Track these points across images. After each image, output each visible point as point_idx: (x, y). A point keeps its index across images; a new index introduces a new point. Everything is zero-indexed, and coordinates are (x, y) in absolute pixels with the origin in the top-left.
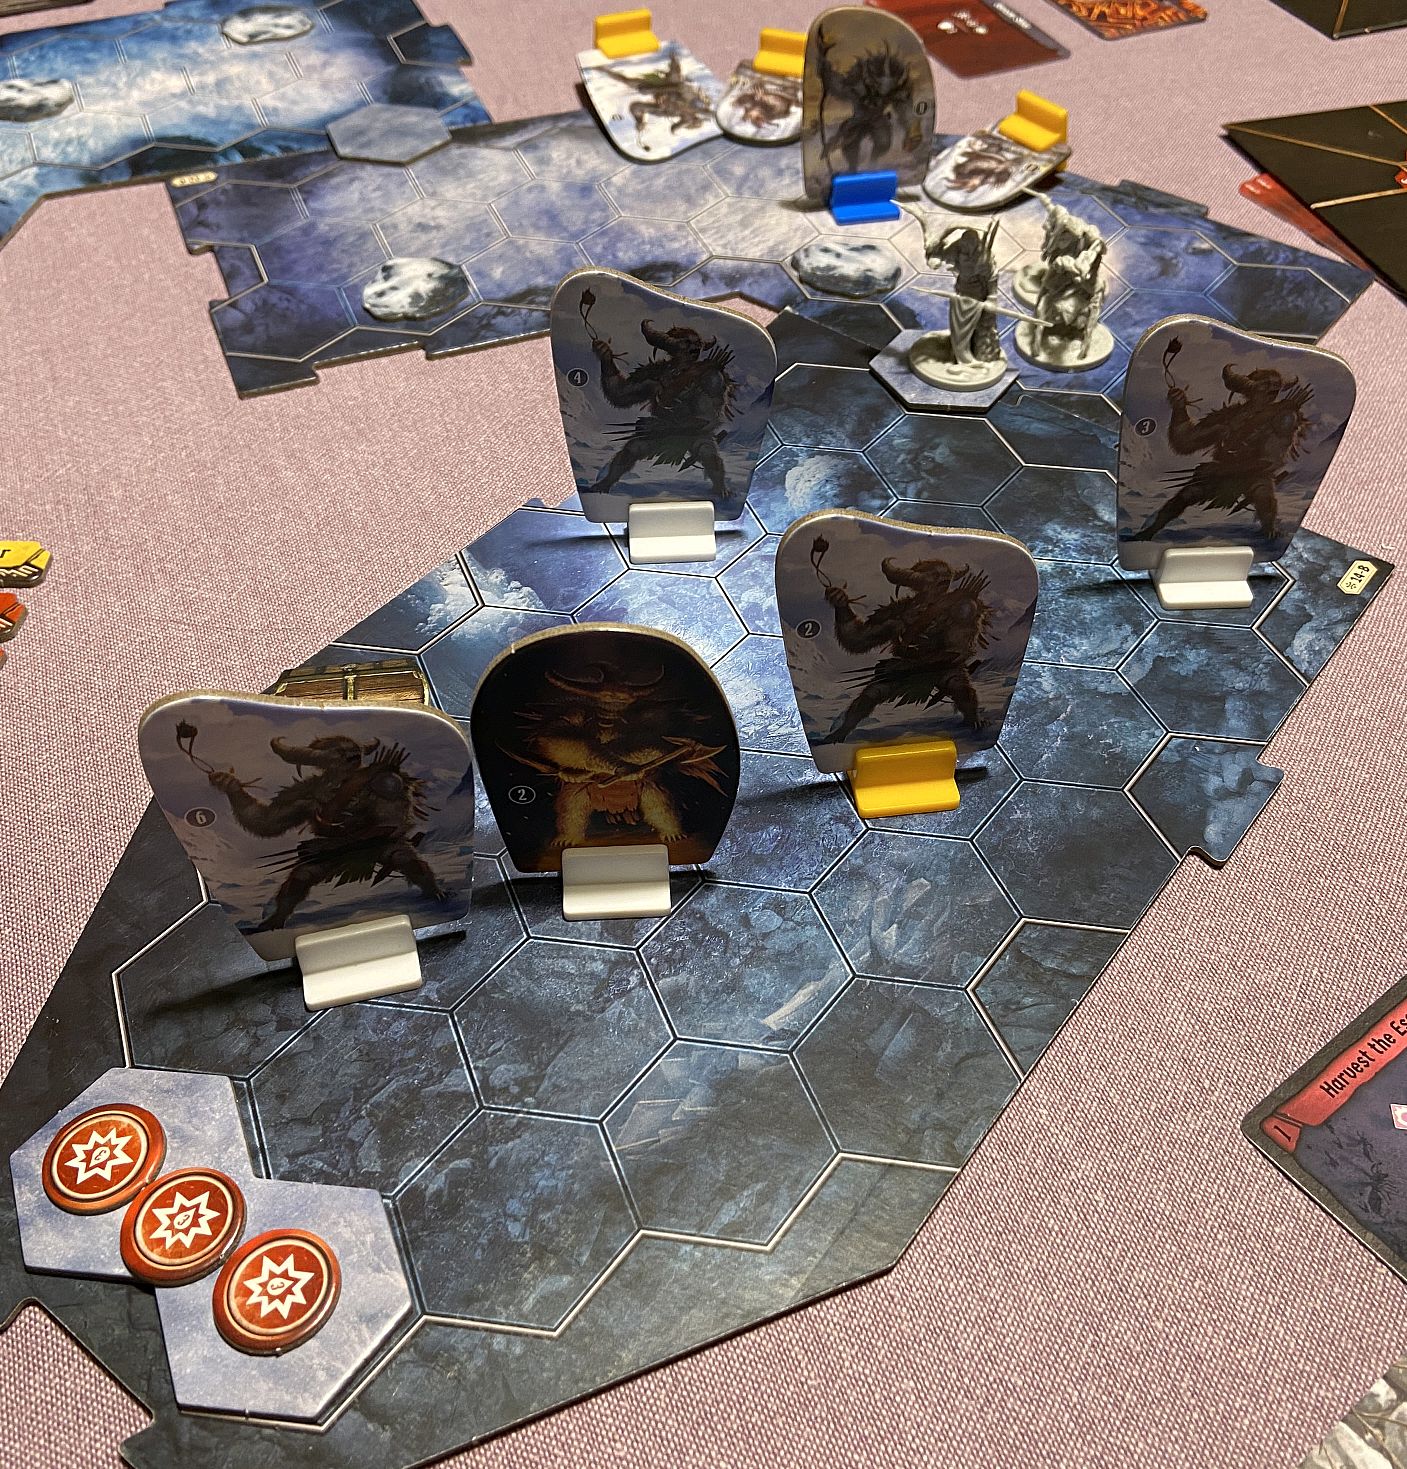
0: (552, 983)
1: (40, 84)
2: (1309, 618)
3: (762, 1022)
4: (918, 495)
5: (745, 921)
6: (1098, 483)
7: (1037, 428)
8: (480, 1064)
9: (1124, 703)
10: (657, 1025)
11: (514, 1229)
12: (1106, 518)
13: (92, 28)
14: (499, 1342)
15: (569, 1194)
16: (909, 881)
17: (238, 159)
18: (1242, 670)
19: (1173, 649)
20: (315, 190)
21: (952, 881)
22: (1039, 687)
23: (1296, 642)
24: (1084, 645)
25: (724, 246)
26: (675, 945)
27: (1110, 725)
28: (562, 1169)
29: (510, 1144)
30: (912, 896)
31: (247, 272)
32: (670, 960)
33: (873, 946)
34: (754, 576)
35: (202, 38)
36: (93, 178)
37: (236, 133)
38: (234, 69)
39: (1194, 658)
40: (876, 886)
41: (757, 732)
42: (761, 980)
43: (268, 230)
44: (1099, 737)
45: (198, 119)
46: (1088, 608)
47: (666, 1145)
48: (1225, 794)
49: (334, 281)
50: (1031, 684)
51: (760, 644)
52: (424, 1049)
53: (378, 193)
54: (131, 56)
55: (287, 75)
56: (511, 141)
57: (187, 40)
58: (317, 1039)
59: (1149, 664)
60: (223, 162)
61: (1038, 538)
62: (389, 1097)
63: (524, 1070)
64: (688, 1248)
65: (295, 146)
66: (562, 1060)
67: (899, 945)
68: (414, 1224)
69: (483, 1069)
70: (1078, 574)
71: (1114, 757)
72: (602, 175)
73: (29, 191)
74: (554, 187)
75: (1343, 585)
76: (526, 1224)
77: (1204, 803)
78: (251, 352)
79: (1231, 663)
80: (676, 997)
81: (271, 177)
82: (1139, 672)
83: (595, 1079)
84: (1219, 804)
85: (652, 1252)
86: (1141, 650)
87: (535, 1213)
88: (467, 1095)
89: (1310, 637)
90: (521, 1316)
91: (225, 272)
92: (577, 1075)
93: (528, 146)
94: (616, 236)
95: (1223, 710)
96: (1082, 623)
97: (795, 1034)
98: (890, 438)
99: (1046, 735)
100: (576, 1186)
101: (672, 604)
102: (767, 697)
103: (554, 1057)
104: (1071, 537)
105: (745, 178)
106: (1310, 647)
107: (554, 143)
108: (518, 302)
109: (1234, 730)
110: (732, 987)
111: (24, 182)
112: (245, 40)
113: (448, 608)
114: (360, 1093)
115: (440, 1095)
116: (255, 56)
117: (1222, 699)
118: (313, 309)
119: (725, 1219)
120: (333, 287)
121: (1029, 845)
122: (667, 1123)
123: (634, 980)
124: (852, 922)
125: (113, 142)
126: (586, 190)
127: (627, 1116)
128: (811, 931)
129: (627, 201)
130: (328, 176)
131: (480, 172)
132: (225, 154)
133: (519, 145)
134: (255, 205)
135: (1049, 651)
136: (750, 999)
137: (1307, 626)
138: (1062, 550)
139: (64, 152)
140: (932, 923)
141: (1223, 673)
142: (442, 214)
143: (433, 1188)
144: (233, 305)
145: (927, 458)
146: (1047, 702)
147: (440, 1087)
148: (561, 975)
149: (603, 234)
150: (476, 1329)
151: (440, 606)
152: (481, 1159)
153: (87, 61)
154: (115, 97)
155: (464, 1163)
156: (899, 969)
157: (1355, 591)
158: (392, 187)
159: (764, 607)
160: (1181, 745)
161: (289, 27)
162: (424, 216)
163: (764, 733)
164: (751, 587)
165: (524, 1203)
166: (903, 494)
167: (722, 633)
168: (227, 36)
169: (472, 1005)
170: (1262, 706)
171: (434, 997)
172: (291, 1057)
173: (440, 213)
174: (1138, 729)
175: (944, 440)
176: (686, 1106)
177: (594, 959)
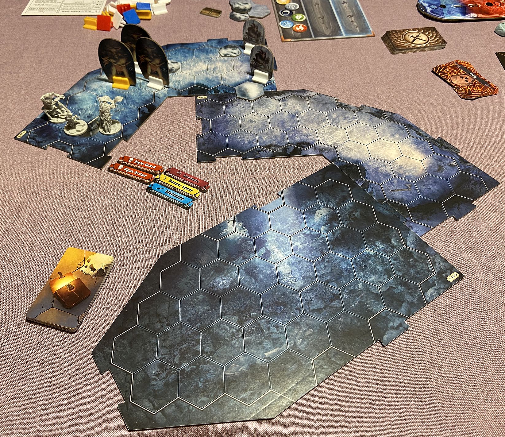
0: (223, 331)
1: (173, 63)
2: (435, 285)
3: (264, 354)
4: (347, 225)
5: (269, 328)
6: (395, 232)
7: (385, 212)
8: (204, 345)
9: (377, 297)
10: (242, 348)
11: (200, 384)
12: (393, 243)
13: (189, 46)
14: (191, 408)
15: (213, 380)
16: (308, 329)
17: (213, 93)
18: (411, 295)
19: (395, 285)
20: (229, 106)
21: (318, 332)
22: (358, 287)
23: (428, 291)
24: (374, 278)
25: (323, 140)
26: (252, 330)
27: (371, 302)
28: (213, 374)
29: (205, 366)
30: (308, 333)
31: (208, 128)
32: (249, 333)
33: (295, 343)
34: (299, 238)
35: (213, 53)
36: (180, 94)
37: (215, 85)
38: (219, 64)
39: (400, 289)
40: (300, 328)
41: (286, 281)
42: (267, 344)
43: (215, 116)
44: (367, 304)
45: (207, 79)
46: (378, 268)
47: (235, 376)
48: (392, 328)
49: (226, 134)
50: (356, 285)
51: (295, 257)
52: (194, 338)
53: (243, 109)
54: (196, 57)
55: (231, 68)
56: (279, 97)
57: (210, 53)
58: (174, 330)
59: (388, 287)
60: (210, 93)
61: (373, 244)
62: (184, 347)
63: (212, 349)
64: (233, 400)
65: (227, 91)
66: (220, 350)
67: (301, 344)
68: (182, 377)
69: (204, 347)
70: (380, 257)
71: (370, 311)
72: (299, 112)
73: (165, 95)
74: (286, 114)
75: (448, 278)
76: (203, 384)
77: (386, 329)
78: (203, 151)
79: (409, 293)
80: (248, 342)
81: (219, 100)
82: (384, 289)
83: (226, 356)
84: (390, 330)
85: (226, 398)
86: (388, 283)
87: (205, 382)
88: (199, 352)
89: (433, 291)
90: (197, 403)
91: (203, 126)
92: (222, 354)
93: (283, 100)
94: (296, 131)
95: (401, 305)
96: (375, 271)
97: (270, 359)
98: (346, 206)
99: (355, 300)
100: (215, 379)
101: (278, 241)
102: (292, 272)
103: (219, 348)
104: (382, 246)
105: (335, 119)
106: (431, 294)
107: (290, 100)
108: (267, 148)
109: (402, 311)
110: (260, 343)
111: (164, 92)
112: (223, 56)
113: (228, 230)
114: (179, 344)
115: (194, 350)
116: (225, 61)
117: (403, 302)
118: (219, 141)
119: (243, 396)
120: (225, 136)
121: (339, 328)
122: (237, 371)
123: (240, 335)
124: (292, 336)
125: (186, 83)
126: (293, 116)
127: (230, 366)
128: (282, 335)
129: (303, 121)
130: (233, 102)
131: (269, 106)
132: (211, 91)
133: (281, 99)
134: (214, 108)
135: (364, 277)
136: (264, 348)
137: (433, 287)
138: (378, 249)
139: (175, 84)
140: (310, 341)
141: (406, 295)
142: (256, 118)
143: (187, 370)
144: (202, 137)
145: (353, 214)
146: (358, 291)
147: (194, 348)
148: (225, 330)
149: (294, 131)
150: (188, 403)
151: (226, 230)
152: (198, 367)
153: (186, 56)
154: (190, 69)
155: (194, 367)
156: (299, 350)
157: (451, 281)
158: (247, 107)
159: (299, 248)
160: (387, 312)
161: (235, 53)
162: (252, 118)
163: (288, 282)
164: (298, 241)
165: (204, 380)
166: (344, 224)
167: (287, 252)
168: (219, 53)
169: (206, 331)
170: (412, 307)
171: (199, 327)
172: (168, 332)
173: (256, 117)
174: (378, 305)
175: (359, 210)
176: (242, 368)
177: (233, 328)
